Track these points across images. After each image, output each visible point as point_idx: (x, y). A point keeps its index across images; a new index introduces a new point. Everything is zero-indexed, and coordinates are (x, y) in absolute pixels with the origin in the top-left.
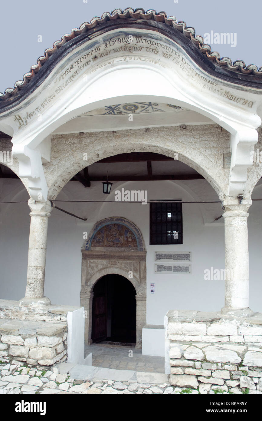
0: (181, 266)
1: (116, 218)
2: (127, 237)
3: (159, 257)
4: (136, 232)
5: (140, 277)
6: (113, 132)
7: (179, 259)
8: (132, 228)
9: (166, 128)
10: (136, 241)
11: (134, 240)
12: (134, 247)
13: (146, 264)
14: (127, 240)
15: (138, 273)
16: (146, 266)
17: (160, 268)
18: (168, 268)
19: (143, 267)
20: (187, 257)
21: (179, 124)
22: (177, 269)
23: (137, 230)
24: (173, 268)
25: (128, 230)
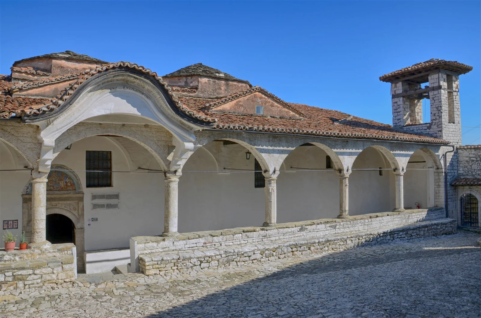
0: (112, 204)
1: (56, 166)
2: (66, 182)
3: (94, 197)
4: (74, 177)
5: (78, 215)
6: (100, 124)
7: (110, 198)
8: (71, 174)
9: (136, 125)
10: (74, 185)
11: (73, 185)
12: (73, 190)
13: (83, 204)
14: (67, 184)
15: (77, 211)
16: (83, 205)
17: (95, 206)
18: (102, 206)
19: (81, 206)
20: (117, 196)
21: (144, 124)
22: (109, 206)
23: (75, 176)
24: (105, 206)
25: (67, 176)
